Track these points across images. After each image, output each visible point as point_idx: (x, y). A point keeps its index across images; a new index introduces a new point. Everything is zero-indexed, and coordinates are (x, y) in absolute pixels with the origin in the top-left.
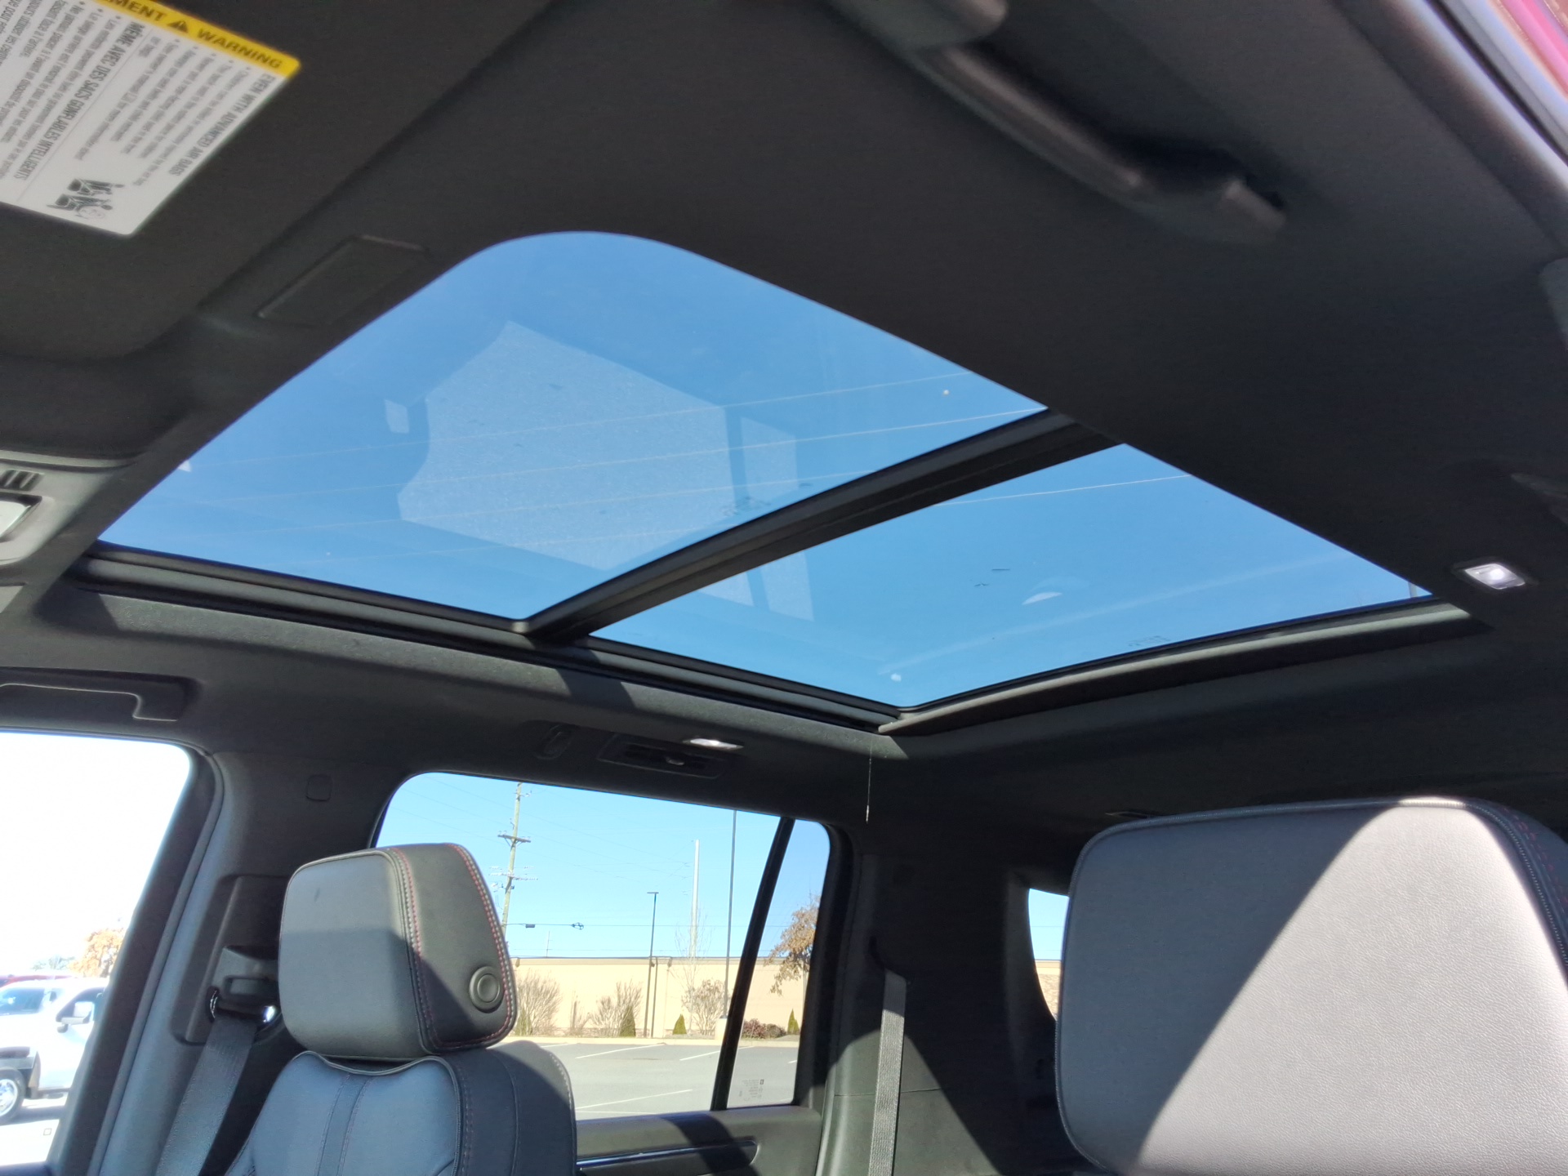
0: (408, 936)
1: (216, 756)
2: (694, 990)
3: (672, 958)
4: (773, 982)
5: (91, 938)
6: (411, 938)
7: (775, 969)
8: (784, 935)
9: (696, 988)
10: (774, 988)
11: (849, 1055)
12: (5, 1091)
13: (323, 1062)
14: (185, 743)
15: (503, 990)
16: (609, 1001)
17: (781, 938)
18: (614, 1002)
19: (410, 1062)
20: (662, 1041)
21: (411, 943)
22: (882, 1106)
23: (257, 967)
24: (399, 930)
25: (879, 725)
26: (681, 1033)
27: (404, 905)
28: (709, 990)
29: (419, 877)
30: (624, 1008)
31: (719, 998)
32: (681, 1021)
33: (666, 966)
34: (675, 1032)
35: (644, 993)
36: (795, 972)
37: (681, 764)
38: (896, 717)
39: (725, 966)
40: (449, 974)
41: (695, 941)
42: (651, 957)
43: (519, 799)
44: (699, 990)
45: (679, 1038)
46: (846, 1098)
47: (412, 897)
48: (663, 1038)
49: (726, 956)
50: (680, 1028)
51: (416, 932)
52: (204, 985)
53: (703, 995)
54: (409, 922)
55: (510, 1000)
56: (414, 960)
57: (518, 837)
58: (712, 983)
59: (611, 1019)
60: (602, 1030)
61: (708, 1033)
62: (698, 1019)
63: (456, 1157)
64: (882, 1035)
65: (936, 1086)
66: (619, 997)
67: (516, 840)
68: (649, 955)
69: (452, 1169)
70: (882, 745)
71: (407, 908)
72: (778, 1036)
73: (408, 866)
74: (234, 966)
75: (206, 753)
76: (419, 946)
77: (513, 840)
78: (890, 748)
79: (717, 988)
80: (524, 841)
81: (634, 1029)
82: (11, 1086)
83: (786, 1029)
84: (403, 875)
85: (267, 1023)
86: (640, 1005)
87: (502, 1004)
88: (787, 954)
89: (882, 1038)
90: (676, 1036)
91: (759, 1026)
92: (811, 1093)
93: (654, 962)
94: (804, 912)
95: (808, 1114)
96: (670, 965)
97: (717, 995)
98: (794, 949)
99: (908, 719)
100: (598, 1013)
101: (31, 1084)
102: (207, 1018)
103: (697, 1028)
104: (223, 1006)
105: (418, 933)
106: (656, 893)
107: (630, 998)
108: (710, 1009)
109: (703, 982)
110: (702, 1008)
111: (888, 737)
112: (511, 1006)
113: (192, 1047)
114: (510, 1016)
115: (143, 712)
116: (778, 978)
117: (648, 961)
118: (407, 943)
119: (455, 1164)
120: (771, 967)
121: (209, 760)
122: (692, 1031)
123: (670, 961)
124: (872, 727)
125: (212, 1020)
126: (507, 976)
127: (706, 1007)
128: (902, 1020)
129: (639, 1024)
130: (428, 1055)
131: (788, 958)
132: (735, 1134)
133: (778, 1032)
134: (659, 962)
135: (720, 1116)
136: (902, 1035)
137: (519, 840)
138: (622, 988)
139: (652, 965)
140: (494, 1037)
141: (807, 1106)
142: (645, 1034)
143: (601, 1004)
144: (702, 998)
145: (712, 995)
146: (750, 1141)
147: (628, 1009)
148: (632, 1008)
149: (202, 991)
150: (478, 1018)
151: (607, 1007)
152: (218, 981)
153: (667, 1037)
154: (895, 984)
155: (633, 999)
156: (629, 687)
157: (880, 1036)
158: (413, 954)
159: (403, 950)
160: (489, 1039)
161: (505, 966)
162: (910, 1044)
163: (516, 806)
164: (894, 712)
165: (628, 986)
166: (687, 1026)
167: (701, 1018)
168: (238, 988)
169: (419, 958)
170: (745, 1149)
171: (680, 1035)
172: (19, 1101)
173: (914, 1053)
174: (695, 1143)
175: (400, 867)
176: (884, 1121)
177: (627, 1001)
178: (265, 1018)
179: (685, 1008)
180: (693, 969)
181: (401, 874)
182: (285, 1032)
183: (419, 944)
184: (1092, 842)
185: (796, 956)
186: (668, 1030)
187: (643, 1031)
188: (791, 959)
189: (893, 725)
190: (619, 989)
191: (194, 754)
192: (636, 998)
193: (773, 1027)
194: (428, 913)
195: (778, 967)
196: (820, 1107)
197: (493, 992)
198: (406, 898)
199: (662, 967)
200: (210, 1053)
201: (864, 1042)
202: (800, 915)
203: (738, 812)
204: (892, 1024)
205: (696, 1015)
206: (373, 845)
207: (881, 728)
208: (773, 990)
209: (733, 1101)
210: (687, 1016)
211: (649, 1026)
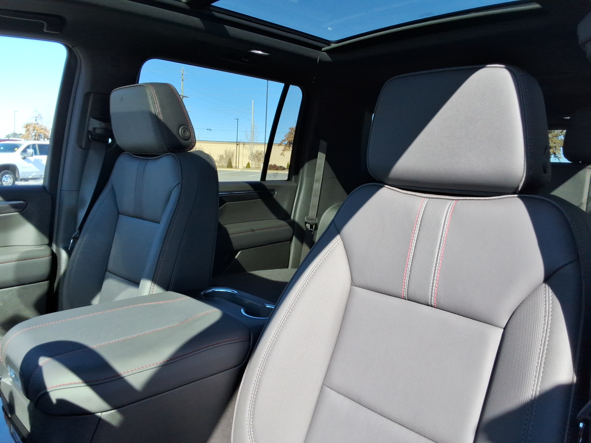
0: (156, 113)
1: (76, 48)
2: (253, 153)
3: (245, 142)
4: (281, 152)
5: (27, 127)
6: (158, 114)
7: (282, 147)
8: (285, 136)
9: (254, 153)
10: (282, 154)
11: (306, 166)
12: (8, 178)
13: (131, 155)
14: (63, 42)
15: (190, 134)
16: (223, 156)
17: (285, 137)
18: (224, 156)
19: (161, 155)
20: (242, 170)
21: (158, 116)
22: (316, 181)
23: (103, 125)
24: (153, 111)
25: (322, 48)
26: (249, 168)
27: (154, 103)
28: (259, 154)
29: (157, 94)
30: (228, 159)
31: (262, 157)
32: (248, 164)
33: (243, 145)
34: (247, 167)
35: (235, 154)
36: (289, 148)
37: (248, 60)
38: (329, 45)
39: (264, 146)
40: (172, 127)
41: (253, 137)
42: (237, 142)
43: (183, 80)
44: (255, 154)
45: (248, 169)
46: (305, 179)
47: (156, 100)
48: (242, 169)
49: (264, 142)
50: (248, 166)
51: (159, 112)
52: (86, 130)
53: (256, 155)
54: (156, 109)
55: (193, 137)
56: (159, 122)
57: (184, 95)
58: (259, 152)
59: (224, 162)
60: (221, 166)
61: (259, 168)
62: (255, 163)
63: (181, 182)
64: (318, 160)
65: (335, 176)
66: (226, 155)
67: (183, 96)
68: (236, 141)
69: (180, 185)
70: (322, 56)
71: (155, 104)
72: (283, 170)
73: (153, 90)
74: (95, 124)
75: (72, 46)
76: (161, 117)
77: (182, 96)
78: (326, 57)
79: (261, 153)
80: (186, 97)
81: (232, 166)
82: (10, 177)
83: (286, 168)
84: (152, 93)
85: (110, 144)
86: (234, 158)
87: (191, 138)
88: (286, 142)
89: (318, 161)
90: (247, 168)
91: (276, 166)
92: (293, 177)
93: (238, 143)
94: (293, 127)
95: (292, 183)
96: (244, 145)
97: (261, 156)
98: (289, 141)
99: (333, 46)
100: (219, 160)
101: (17, 176)
102: (89, 142)
103: (254, 166)
104: (93, 137)
105: (160, 113)
106: (238, 119)
107: (230, 156)
108: (259, 160)
109: (256, 151)
110: (256, 160)
111: (325, 53)
112: (194, 139)
113: (86, 150)
114: (194, 142)
115: (48, 29)
116: (283, 150)
117: (236, 143)
118: (156, 115)
119: (181, 184)
120: (280, 147)
121: (74, 49)
122: (253, 167)
123: (244, 144)
124: (319, 49)
125: (91, 142)
126: (191, 129)
127: (257, 159)
128: (325, 155)
129: (234, 165)
130: (167, 152)
131: (287, 144)
132: (268, 188)
133: (282, 168)
134: (240, 143)
135: (263, 182)
136: (324, 160)
137: (184, 97)
138: (227, 152)
139: (237, 145)
140: (189, 148)
141: (292, 181)
142: (236, 168)
143: (220, 157)
144: (255, 156)
145: (259, 155)
146: (273, 190)
147: (229, 159)
148: (231, 159)
149: (85, 133)
150: (182, 141)
151: (222, 158)
152: (91, 129)
153: (243, 169)
154: (323, 144)
155: (231, 156)
156: (227, 27)
157: (317, 160)
158: (159, 120)
159: (155, 117)
160: (188, 149)
161: (190, 126)
162: (327, 164)
163: (182, 83)
164: (328, 43)
165: (229, 151)
166: (251, 166)
167: (256, 163)
168: (98, 131)
169: (161, 121)
170: (272, 193)
171: (248, 168)
172: (14, 183)
173: (328, 166)
174: (255, 190)
175: (151, 90)
176: (317, 186)
177: (229, 156)
178: (109, 142)
179: (250, 160)
180: (252, 146)
181: (151, 93)
182: (117, 145)
183: (161, 116)
184: (386, 83)
185: (290, 143)
186: (244, 167)
187: (235, 167)
188: (288, 144)
189: (327, 48)
190: (226, 152)
191: (67, 47)
192: (232, 156)
193: (281, 167)
194: (162, 106)
195: (283, 147)
196: (296, 181)
197: (187, 134)
198: (154, 101)
199: (241, 146)
200: (91, 153)
201: (312, 162)
202: (291, 129)
203: (269, 81)
204: (321, 158)
205: (253, 162)
206: (138, 83)
207: (323, 49)
208: (281, 154)
209: (268, 178)
210: (250, 162)
211: (237, 165)
